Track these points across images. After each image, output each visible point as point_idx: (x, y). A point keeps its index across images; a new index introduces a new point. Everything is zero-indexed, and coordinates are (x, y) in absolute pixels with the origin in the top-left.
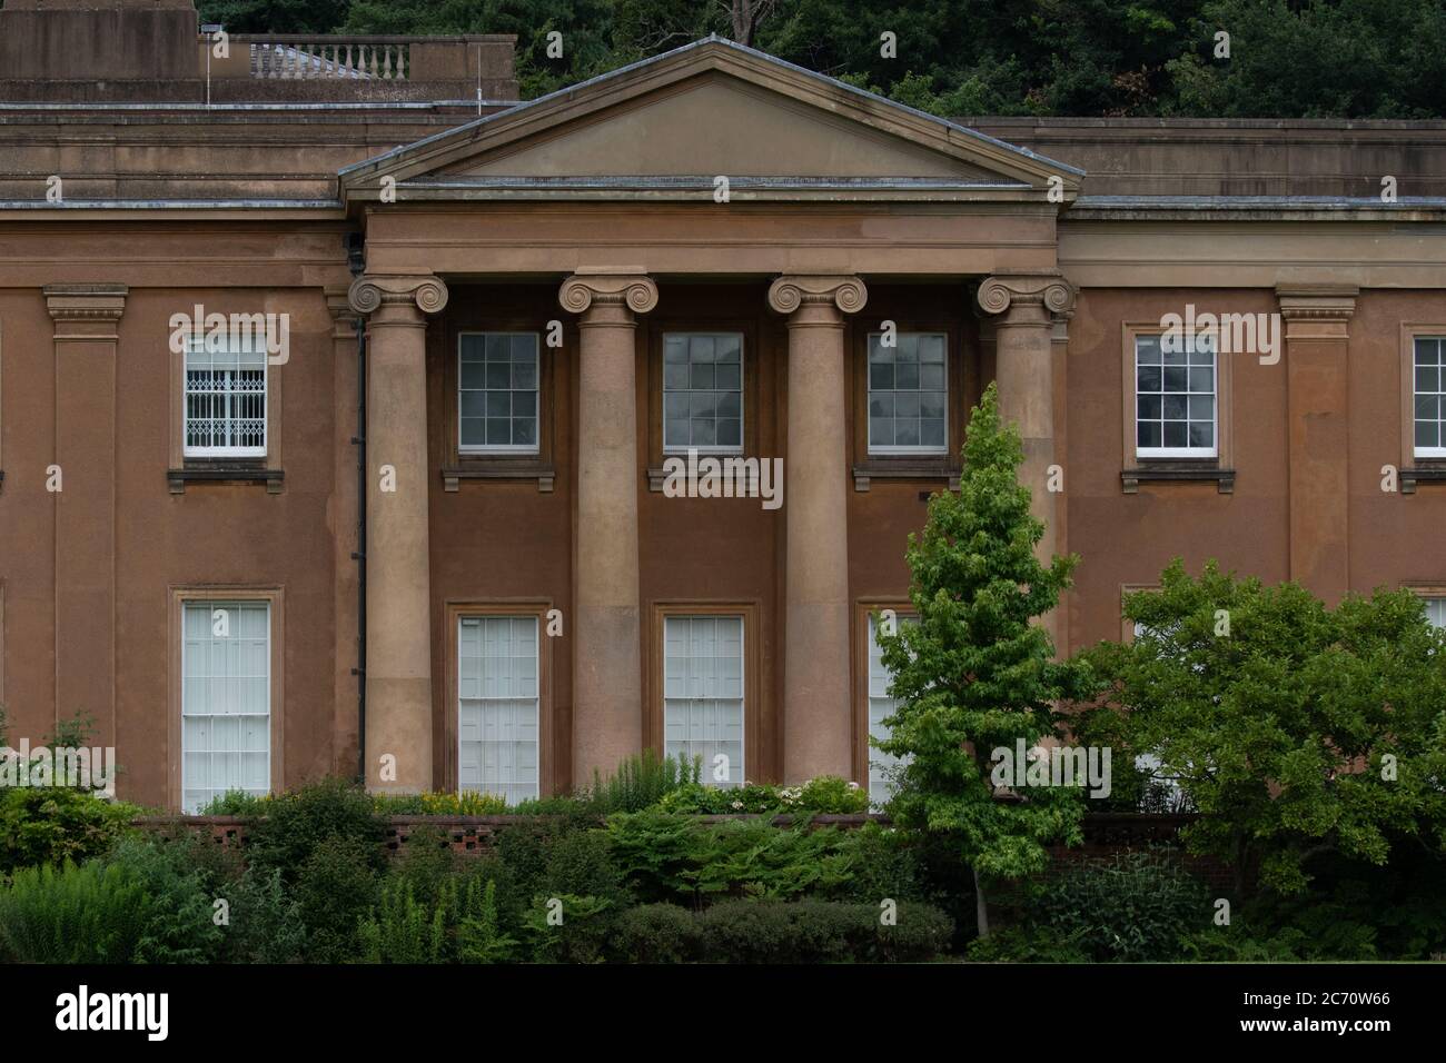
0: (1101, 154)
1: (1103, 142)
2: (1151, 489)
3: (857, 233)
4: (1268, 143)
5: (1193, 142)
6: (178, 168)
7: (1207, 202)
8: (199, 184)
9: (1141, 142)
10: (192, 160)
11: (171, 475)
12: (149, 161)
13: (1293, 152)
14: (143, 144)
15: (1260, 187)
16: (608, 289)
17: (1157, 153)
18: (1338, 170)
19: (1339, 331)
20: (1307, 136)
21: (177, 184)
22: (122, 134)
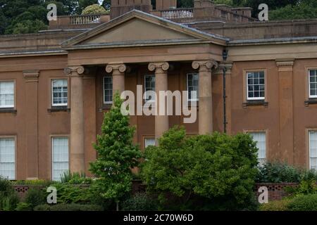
0: (238, 30)
1: (239, 28)
2: (250, 107)
3: (167, 52)
4: (275, 26)
5: (258, 27)
6: (49, 44)
7: (261, 40)
8: (53, 47)
9: (246, 27)
10: (52, 42)
11: (48, 110)
12: (43, 43)
13: (280, 28)
14: (42, 39)
15: (273, 36)
16: (115, 67)
17: (250, 30)
18: (290, 31)
19: (290, 69)
20: (282, 24)
21: (49, 47)
22: (39, 37)
